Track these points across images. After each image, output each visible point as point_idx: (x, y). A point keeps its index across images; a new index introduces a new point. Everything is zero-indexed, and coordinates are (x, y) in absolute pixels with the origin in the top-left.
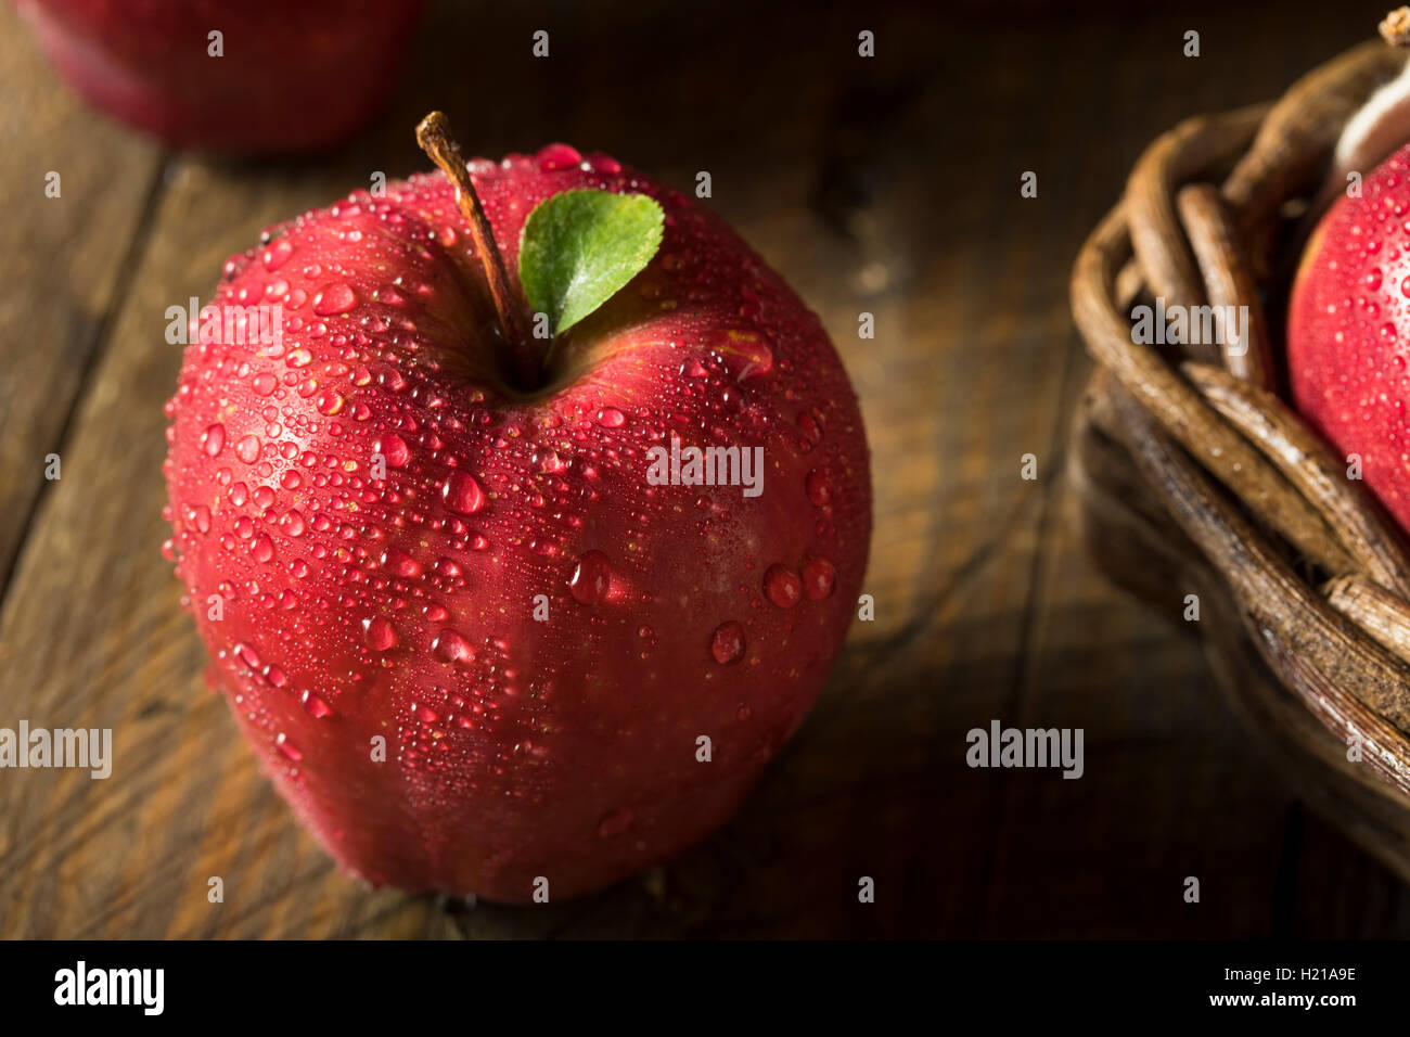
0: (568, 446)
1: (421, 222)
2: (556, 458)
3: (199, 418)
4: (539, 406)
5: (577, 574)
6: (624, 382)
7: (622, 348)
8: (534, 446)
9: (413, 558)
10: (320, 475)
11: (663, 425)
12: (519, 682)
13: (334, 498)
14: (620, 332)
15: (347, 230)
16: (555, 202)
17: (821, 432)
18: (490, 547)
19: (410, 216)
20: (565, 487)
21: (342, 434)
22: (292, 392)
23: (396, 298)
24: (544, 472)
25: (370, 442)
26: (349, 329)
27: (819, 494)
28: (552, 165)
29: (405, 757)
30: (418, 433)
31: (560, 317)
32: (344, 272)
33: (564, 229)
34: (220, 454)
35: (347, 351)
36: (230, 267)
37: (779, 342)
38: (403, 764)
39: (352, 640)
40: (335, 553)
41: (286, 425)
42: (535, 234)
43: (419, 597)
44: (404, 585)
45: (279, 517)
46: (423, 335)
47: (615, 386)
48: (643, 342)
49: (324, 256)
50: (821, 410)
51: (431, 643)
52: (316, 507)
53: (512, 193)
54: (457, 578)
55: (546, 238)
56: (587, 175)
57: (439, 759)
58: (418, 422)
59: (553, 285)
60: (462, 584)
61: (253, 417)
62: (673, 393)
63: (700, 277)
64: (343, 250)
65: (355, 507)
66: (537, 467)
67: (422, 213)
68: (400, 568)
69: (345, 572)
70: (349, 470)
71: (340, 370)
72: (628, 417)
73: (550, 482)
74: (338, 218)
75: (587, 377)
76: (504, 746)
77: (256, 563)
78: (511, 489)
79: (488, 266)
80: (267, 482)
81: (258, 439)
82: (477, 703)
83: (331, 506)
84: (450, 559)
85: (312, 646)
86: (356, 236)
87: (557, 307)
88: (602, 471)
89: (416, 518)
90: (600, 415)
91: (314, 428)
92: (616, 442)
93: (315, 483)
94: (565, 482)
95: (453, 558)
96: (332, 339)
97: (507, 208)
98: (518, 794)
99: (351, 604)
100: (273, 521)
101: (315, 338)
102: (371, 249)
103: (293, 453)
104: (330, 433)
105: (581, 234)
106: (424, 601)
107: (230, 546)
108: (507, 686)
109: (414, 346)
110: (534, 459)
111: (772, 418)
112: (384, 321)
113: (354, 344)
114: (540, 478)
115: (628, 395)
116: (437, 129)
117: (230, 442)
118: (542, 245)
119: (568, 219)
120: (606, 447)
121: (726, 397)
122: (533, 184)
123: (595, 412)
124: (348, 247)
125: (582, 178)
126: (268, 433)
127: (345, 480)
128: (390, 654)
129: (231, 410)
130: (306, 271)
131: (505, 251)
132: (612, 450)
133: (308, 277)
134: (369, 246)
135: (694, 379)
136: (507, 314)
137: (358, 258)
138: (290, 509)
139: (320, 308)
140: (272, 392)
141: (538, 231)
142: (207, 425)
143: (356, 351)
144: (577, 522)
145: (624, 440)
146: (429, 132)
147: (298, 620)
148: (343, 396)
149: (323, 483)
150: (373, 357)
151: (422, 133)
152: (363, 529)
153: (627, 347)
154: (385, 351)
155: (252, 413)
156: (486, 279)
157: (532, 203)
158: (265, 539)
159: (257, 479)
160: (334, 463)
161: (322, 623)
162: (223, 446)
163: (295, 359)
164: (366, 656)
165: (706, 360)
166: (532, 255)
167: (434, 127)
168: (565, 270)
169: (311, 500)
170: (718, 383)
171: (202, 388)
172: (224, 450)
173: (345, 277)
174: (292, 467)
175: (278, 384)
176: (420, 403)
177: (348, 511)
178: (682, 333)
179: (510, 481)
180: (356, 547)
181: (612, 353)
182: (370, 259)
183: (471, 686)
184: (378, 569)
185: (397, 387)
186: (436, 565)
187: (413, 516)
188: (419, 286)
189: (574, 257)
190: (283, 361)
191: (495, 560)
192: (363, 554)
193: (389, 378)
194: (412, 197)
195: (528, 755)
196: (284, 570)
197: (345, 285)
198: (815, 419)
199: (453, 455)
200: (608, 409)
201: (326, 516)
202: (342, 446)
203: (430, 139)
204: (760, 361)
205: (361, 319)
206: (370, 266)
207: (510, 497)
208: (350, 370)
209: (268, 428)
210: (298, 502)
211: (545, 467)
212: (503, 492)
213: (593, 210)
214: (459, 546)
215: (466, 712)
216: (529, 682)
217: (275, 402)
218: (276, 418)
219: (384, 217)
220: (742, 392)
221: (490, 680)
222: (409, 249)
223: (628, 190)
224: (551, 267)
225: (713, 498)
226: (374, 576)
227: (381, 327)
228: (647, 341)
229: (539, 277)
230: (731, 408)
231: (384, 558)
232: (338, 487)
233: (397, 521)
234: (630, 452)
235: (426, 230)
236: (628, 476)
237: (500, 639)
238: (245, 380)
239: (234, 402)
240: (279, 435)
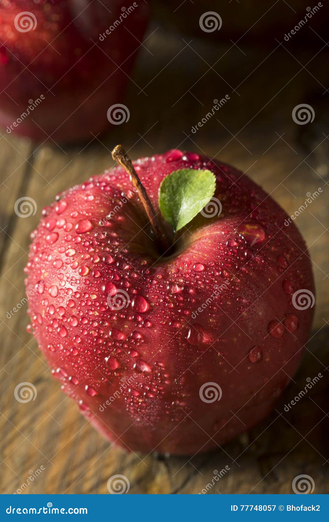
0: (182, 281)
1: (118, 189)
2: (177, 287)
3: (35, 277)
4: (170, 264)
5: (189, 333)
6: (204, 251)
7: (203, 236)
8: (168, 282)
9: (122, 332)
10: (82, 301)
11: (220, 269)
12: (171, 379)
13: (88, 310)
14: (202, 228)
15: (88, 195)
16: (172, 176)
17: (287, 263)
18: (153, 326)
19: (113, 187)
20: (181, 299)
21: (89, 283)
22: (69, 267)
23: (108, 224)
24: (173, 292)
25: (101, 286)
26: (90, 239)
27: (288, 290)
28: (170, 159)
29: (129, 409)
30: (120, 281)
31: (177, 224)
32: (87, 214)
33: (176, 187)
34: (43, 293)
35: (89, 249)
36: (44, 212)
37: (268, 226)
38: (129, 411)
39: (102, 366)
40: (91, 332)
41: (67, 281)
42: (164, 190)
43: (126, 348)
44: (120, 343)
45: (68, 319)
46: (120, 238)
47: (200, 253)
48: (211, 232)
49: (79, 207)
50: (287, 253)
51: (133, 366)
52: (81, 314)
53: (154, 173)
54: (141, 339)
55: (169, 191)
56: (185, 162)
57: (143, 409)
58: (120, 276)
59: (173, 211)
60: (143, 341)
61: (54, 278)
62: (224, 254)
63: (233, 202)
64: (86, 204)
65: (97, 314)
66: (170, 291)
67: (118, 185)
68: (117, 337)
69: (95, 340)
70: (93, 298)
71: (87, 257)
72: (206, 266)
73: (175, 297)
74: (85, 190)
75: (189, 249)
76: (168, 403)
77: (61, 337)
78: (159, 301)
79: (145, 206)
80: (62, 305)
81: (57, 287)
82: (155, 388)
83: (87, 313)
84: (137, 332)
85: (86, 369)
86: (91, 198)
87: (176, 220)
88: (197, 290)
89: (122, 316)
90: (194, 267)
91: (78, 282)
92: (201, 277)
93: (80, 305)
94: (181, 296)
95: (138, 331)
96: (83, 244)
97: (153, 180)
98: (177, 420)
99: (99, 352)
100: (65, 320)
101: (76, 243)
102: (97, 203)
103: (70, 293)
104: (85, 283)
105: (183, 189)
106: (128, 349)
107: (50, 330)
108: (165, 381)
109: (117, 243)
110: (168, 288)
111: (265, 260)
112: (104, 234)
113: (92, 245)
114: (171, 296)
115: (205, 257)
116: (119, 152)
117: (47, 288)
118: (167, 195)
119: (177, 183)
120: (197, 280)
121: (246, 254)
122: (163, 168)
123: (192, 265)
124: (88, 203)
125: (183, 164)
126: (60, 285)
127: (92, 302)
128: (117, 370)
129: (46, 274)
130: (72, 215)
131: (153, 198)
132: (200, 281)
133: (73, 217)
134: (96, 202)
135: (232, 247)
136: (155, 225)
137: (92, 208)
138: (71, 316)
139: (78, 231)
140: (61, 267)
141: (165, 189)
142: (38, 281)
143: (93, 248)
144: (188, 313)
145: (205, 276)
146: (117, 154)
147: (79, 359)
148: (89, 267)
149: (83, 304)
150: (100, 250)
151: (114, 154)
152: (101, 322)
153: (205, 235)
154: (105, 247)
155: (54, 276)
156: (145, 211)
157: (163, 177)
158: (63, 327)
159: (58, 303)
160: (87, 296)
161: (89, 360)
162: (44, 290)
163: (69, 253)
164: (108, 372)
165: (237, 239)
166: (164, 199)
167: (118, 152)
168: (178, 204)
169: (79, 311)
170: (242, 248)
171: (35, 265)
172: (45, 291)
173: (87, 216)
174: (71, 298)
175: (63, 264)
176: (120, 268)
177: (94, 315)
178: (227, 227)
179: (159, 298)
180: (99, 329)
181: (199, 237)
182: (97, 207)
183: (151, 381)
184: (108, 338)
185: (110, 262)
186: (132, 335)
187: (121, 315)
188: (118, 217)
189: (181, 199)
190: (64, 254)
191: (155, 331)
192: (102, 332)
193: (107, 258)
194: (114, 178)
195: (178, 406)
196: (71, 340)
197: (87, 220)
198: (285, 257)
199: (135, 289)
200: (197, 264)
201: (86, 318)
202: (90, 289)
203: (117, 156)
204: (259, 236)
205: (94, 234)
206: (97, 210)
207: (159, 305)
208: (91, 256)
209: (60, 282)
210: (74, 312)
211: (173, 291)
212: (156, 303)
213: (187, 178)
214: (140, 326)
215: (150, 391)
216: (174, 378)
217: (62, 272)
218: (63, 278)
219: (102, 188)
220: (253, 251)
221: (159, 379)
222: (113, 202)
223: (202, 167)
224: (172, 203)
225: (243, 297)
226: (107, 340)
227: (103, 237)
228: (213, 232)
229: (167, 208)
230: (248, 258)
231: (110, 333)
232: (89, 305)
233: (114, 318)
234: (207, 281)
235: (120, 192)
236: (207, 291)
237: (161, 362)
238: (51, 262)
239: (47, 271)
240: (65, 285)
